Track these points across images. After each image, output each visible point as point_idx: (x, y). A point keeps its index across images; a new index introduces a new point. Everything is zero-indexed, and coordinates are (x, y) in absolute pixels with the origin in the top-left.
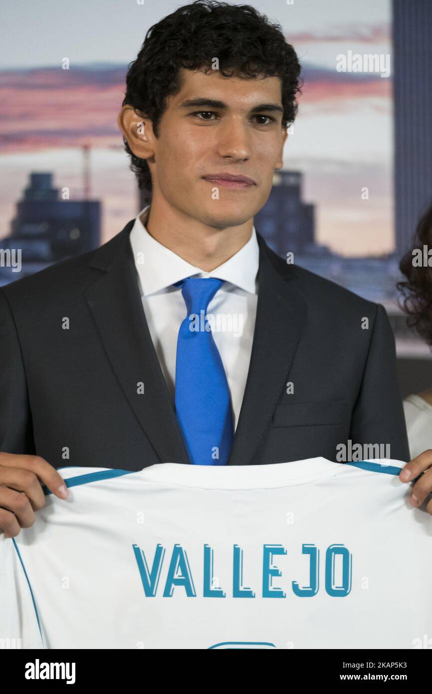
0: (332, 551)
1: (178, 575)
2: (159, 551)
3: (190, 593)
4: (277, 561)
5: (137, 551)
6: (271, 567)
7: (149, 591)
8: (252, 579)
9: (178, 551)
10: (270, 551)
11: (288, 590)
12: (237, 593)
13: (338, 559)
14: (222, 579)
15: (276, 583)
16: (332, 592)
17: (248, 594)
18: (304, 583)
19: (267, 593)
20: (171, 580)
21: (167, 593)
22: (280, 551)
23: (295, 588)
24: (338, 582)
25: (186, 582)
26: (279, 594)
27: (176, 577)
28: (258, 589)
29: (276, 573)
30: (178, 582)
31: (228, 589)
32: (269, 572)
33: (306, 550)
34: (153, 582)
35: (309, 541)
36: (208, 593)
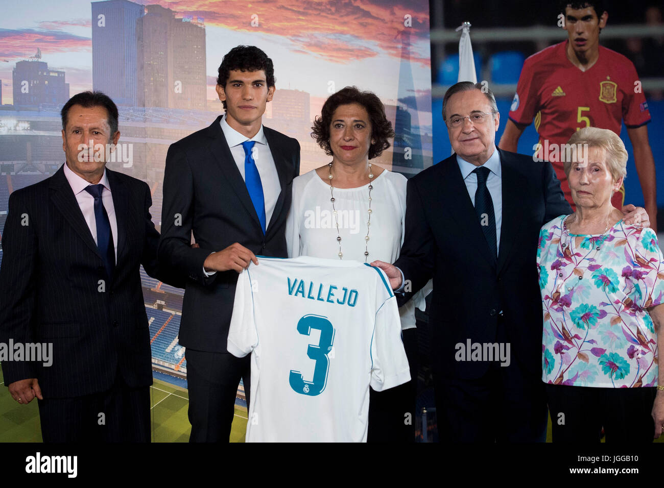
0: (352, 291)
1: (301, 289)
2: (296, 280)
3: (303, 296)
4: (333, 291)
5: (289, 279)
6: (331, 293)
7: (290, 293)
8: (324, 295)
9: (302, 282)
10: (331, 287)
11: (335, 301)
12: (319, 299)
13: (354, 294)
14: (315, 294)
15: (332, 298)
16: (349, 304)
17: (322, 300)
18: (341, 300)
19: (328, 301)
20: (298, 291)
21: (296, 295)
22: (335, 288)
23: (338, 301)
24: (352, 302)
25: (303, 292)
26: (332, 302)
27: (300, 290)
28: (325, 299)
29: (333, 295)
30: (300, 292)
31: (316, 297)
32: (330, 294)
33: (344, 289)
34: (292, 290)
35: (345, 287)
36: (309, 297)
